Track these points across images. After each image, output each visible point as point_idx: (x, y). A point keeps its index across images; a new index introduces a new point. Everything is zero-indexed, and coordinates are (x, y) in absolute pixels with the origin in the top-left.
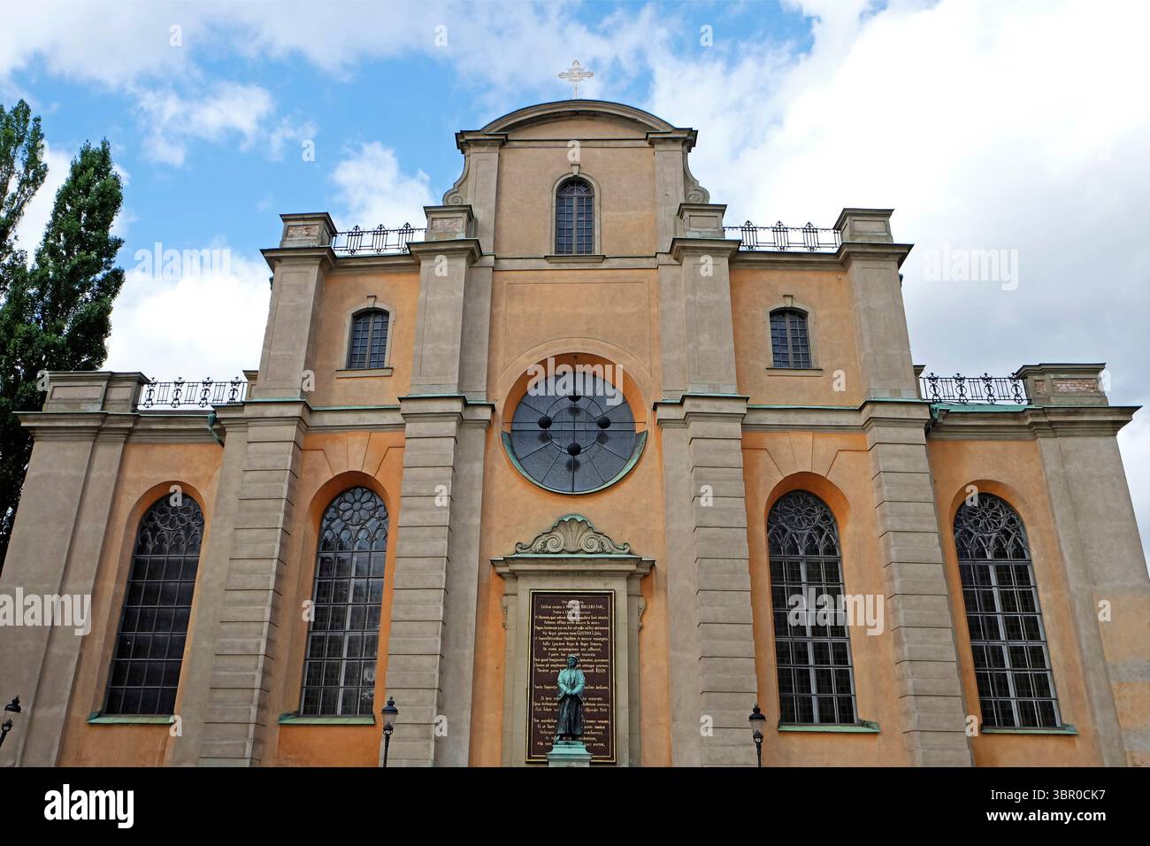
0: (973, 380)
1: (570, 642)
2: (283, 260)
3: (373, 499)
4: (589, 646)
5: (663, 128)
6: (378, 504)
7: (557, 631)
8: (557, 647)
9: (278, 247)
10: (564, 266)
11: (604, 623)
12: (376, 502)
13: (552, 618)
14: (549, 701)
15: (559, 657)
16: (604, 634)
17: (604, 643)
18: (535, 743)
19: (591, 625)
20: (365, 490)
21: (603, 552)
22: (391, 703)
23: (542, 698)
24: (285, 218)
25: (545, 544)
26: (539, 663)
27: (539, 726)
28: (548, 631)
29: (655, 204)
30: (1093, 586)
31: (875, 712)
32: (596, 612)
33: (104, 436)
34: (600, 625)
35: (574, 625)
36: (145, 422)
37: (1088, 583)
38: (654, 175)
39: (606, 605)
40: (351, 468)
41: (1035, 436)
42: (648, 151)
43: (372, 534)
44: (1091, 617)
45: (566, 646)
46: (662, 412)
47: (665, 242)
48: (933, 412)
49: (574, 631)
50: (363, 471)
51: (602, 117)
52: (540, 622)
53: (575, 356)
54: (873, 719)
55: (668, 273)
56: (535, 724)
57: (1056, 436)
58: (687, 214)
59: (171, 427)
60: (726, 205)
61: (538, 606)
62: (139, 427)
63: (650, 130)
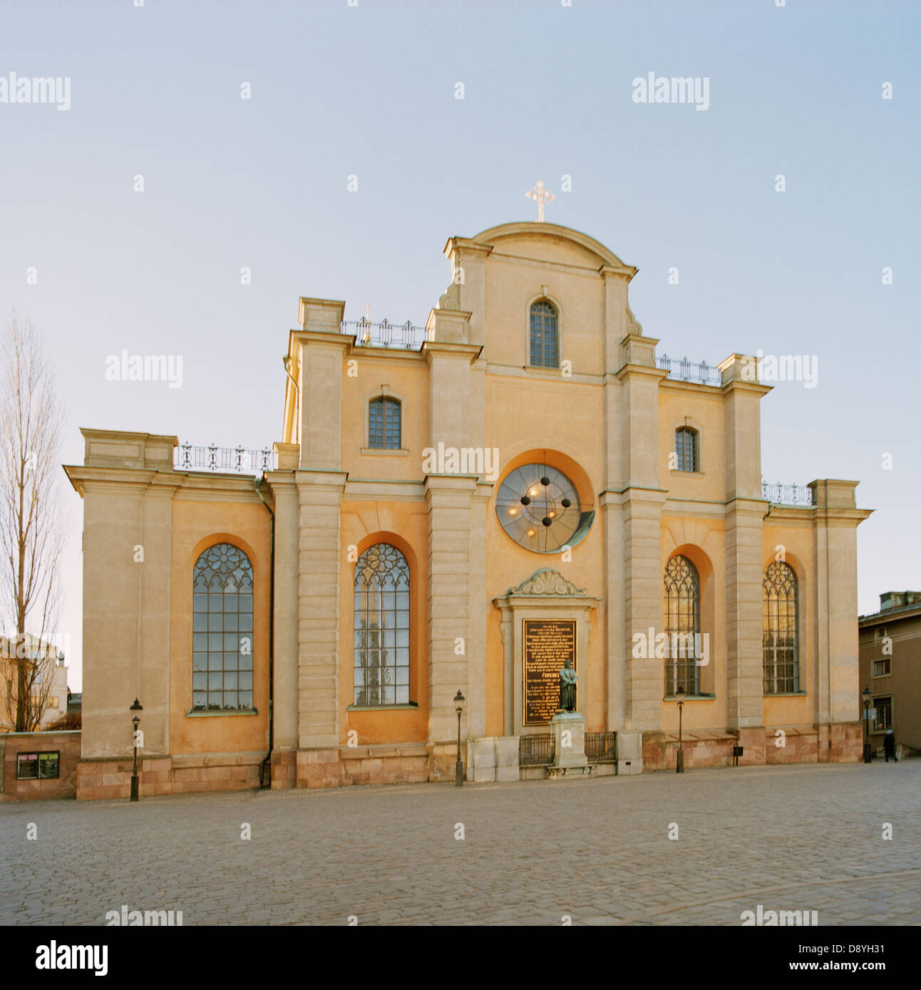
0: (787, 488)
1: (549, 652)
2: (309, 342)
3: (394, 553)
4: (561, 654)
5: (615, 263)
6: (398, 557)
7: (541, 646)
8: (542, 655)
9: (302, 329)
10: (537, 376)
11: (570, 640)
12: (397, 556)
13: (537, 637)
14: (537, 689)
15: (543, 662)
16: (571, 647)
17: (571, 653)
18: (528, 714)
19: (562, 641)
20: (387, 546)
21: (570, 593)
22: (459, 693)
23: (532, 688)
24: (306, 301)
25: (532, 588)
26: (530, 666)
27: (530, 705)
28: (535, 645)
29: (604, 330)
30: (830, 616)
31: (713, 688)
32: (565, 633)
33: (153, 492)
34: (568, 641)
35: (552, 642)
36: (191, 481)
37: (828, 614)
38: (604, 305)
39: (572, 628)
40: (382, 529)
41: (815, 525)
42: (600, 282)
43: (396, 580)
44: (826, 633)
45: (546, 655)
46: (609, 498)
47: (614, 366)
48: (770, 507)
49: (551, 645)
50: (393, 532)
51: (565, 244)
52: (530, 640)
53: (545, 451)
54: (711, 692)
55: (613, 390)
56: (528, 704)
57: (827, 526)
58: (632, 343)
59: (216, 487)
60: (658, 340)
61: (528, 630)
62: (186, 485)
63: (604, 263)
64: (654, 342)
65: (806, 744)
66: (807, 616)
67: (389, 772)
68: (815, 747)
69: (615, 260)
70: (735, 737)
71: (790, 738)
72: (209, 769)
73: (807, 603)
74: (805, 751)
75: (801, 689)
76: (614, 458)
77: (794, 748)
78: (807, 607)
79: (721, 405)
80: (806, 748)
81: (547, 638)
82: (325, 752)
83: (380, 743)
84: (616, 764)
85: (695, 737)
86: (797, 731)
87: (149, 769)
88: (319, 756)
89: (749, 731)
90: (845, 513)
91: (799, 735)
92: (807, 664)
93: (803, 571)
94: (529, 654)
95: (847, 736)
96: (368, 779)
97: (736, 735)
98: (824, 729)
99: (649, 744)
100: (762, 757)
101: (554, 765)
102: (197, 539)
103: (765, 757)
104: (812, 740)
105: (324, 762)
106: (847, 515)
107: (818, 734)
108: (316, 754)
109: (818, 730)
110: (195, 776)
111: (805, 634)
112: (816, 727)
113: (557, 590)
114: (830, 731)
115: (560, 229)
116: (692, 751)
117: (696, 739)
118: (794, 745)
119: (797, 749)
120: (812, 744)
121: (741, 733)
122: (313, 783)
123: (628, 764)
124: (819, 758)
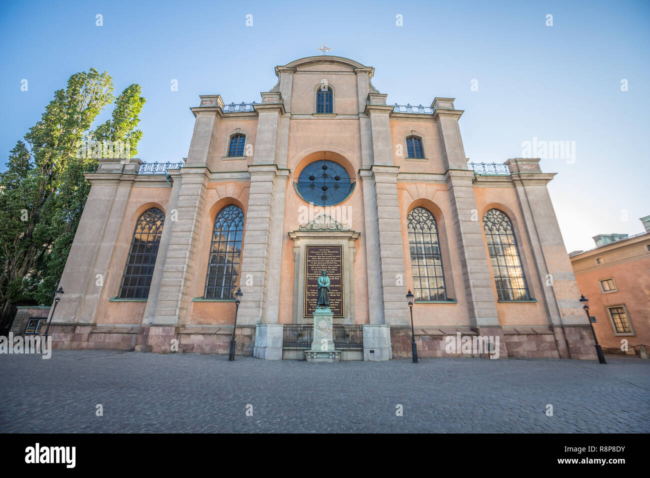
0: (488, 165)
1: (323, 266)
2: (199, 112)
4: (332, 268)
5: (361, 67)
7: (318, 262)
8: (318, 269)
9: (197, 107)
10: (320, 118)
11: (338, 259)
12: (239, 211)
13: (315, 257)
14: (314, 292)
16: (339, 263)
17: (339, 267)
18: (308, 309)
19: (332, 260)
20: (234, 206)
21: (337, 229)
22: (239, 291)
23: (311, 291)
24: (203, 97)
25: (312, 226)
26: (310, 275)
27: (310, 302)
28: (313, 262)
29: (357, 95)
30: (542, 244)
31: (455, 295)
32: (335, 254)
33: (122, 184)
34: (337, 260)
35: (325, 260)
36: (140, 178)
37: (540, 243)
38: (357, 85)
39: (339, 251)
40: (228, 196)
41: (515, 186)
42: (354, 76)
43: (237, 224)
44: (541, 256)
45: (321, 269)
46: (363, 173)
47: (362, 109)
48: (475, 174)
49: (325, 262)
50: (233, 197)
51: (335, 64)
52: (310, 259)
53: (325, 152)
54: (454, 298)
55: (363, 121)
56: (308, 301)
57: (523, 186)
58: (371, 97)
59: (151, 180)
60: (387, 94)
61: (309, 252)
62: (137, 180)
63: (354, 68)
64: (385, 96)
65: (545, 342)
66: (523, 244)
67: (206, 345)
68: (554, 345)
69: (360, 65)
70: (476, 334)
71: (529, 336)
72: (111, 334)
73: (521, 235)
74: (545, 348)
75: (532, 297)
76: (365, 152)
77: (535, 345)
78: (522, 237)
79: (434, 124)
80: (545, 346)
81: (322, 258)
82: (167, 328)
83: (209, 324)
84: (362, 351)
85: (442, 332)
86: (533, 331)
87: (78, 332)
88: (163, 330)
89: (487, 329)
90: (534, 176)
91: (536, 334)
92: (532, 278)
93: (513, 215)
94: (310, 268)
95: (582, 338)
96: (193, 349)
97: (477, 332)
98: (558, 330)
99: (399, 336)
100: (503, 352)
101: (310, 349)
102: (139, 205)
103: (506, 351)
104: (549, 338)
105: (165, 335)
106: (536, 178)
107: (554, 334)
108: (161, 329)
109: (553, 331)
110: (103, 338)
111: (525, 257)
112: (551, 328)
113: (329, 227)
114: (564, 332)
115: (331, 57)
116: (439, 343)
117: (442, 334)
118: (534, 343)
119: (538, 345)
120: (551, 343)
121: (480, 331)
122: (155, 349)
123: (372, 352)
124: (560, 355)
